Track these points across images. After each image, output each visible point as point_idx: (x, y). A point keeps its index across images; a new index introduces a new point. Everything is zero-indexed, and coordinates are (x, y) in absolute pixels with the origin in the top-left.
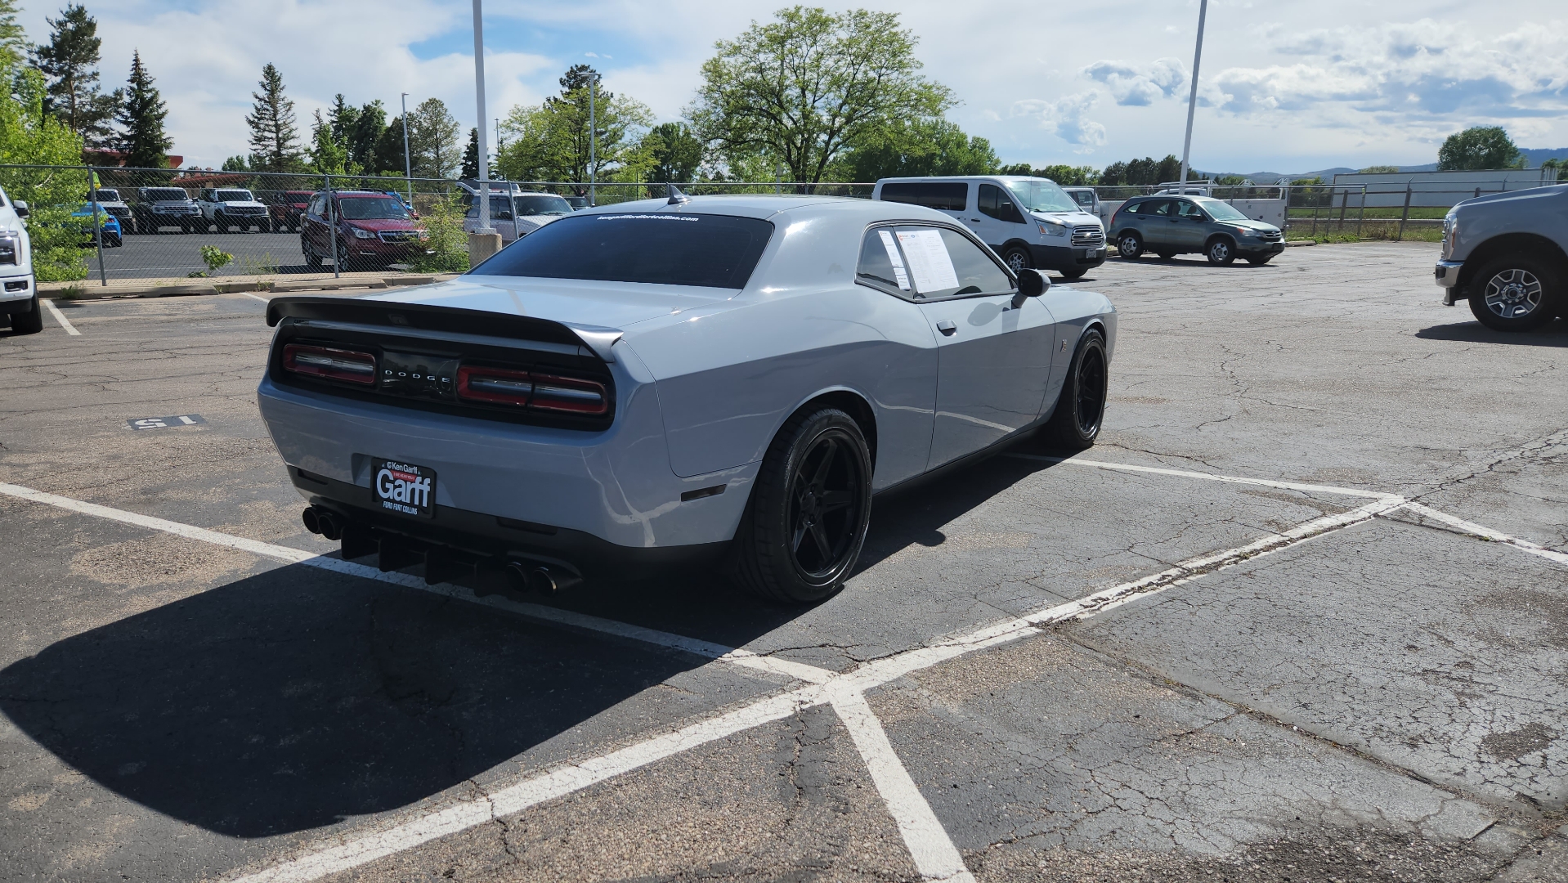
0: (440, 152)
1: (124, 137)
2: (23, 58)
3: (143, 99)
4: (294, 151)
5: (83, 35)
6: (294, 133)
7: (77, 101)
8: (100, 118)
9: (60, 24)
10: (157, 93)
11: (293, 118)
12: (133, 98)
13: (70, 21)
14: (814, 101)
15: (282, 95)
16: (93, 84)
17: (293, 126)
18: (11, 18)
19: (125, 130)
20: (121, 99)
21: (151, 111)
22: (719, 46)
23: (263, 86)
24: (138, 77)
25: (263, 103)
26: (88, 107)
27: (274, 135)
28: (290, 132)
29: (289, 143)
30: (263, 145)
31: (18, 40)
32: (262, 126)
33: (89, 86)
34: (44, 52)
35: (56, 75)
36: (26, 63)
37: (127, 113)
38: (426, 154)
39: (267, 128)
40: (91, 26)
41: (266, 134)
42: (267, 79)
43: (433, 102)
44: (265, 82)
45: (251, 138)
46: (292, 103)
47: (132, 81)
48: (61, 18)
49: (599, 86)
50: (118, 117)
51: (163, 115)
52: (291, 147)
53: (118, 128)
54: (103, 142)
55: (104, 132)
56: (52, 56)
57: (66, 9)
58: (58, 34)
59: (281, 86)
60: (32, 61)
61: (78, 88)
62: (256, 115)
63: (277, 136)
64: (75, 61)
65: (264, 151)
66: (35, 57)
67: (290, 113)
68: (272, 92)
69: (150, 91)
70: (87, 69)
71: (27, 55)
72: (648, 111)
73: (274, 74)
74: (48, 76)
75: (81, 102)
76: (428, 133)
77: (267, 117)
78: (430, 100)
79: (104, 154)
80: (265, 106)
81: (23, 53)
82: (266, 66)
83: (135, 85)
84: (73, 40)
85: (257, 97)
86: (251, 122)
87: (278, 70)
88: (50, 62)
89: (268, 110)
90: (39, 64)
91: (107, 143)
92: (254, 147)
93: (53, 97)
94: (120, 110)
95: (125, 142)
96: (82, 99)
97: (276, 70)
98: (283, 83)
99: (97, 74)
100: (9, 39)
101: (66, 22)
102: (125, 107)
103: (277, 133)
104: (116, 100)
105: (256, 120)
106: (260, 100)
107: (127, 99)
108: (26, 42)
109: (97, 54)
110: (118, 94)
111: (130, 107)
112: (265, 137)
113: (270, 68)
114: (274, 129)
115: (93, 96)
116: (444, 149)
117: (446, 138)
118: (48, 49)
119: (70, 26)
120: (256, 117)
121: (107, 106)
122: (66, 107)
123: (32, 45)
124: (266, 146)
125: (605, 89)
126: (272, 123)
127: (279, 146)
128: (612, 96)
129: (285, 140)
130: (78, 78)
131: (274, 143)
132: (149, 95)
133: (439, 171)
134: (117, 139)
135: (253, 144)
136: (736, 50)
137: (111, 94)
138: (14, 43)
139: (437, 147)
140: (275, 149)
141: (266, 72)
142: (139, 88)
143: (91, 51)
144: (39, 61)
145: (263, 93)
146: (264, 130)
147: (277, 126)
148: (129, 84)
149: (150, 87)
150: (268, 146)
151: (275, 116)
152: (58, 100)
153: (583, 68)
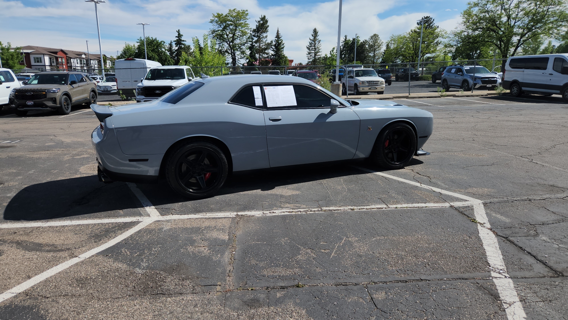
0: (375, 53)
1: (272, 55)
2: (249, 33)
3: (278, 43)
4: (319, 56)
5: (265, 24)
6: (320, 50)
7: (261, 45)
8: (266, 50)
9: (259, 22)
10: (282, 41)
11: (320, 45)
12: (276, 43)
13: (261, 21)
14: (515, 23)
15: (318, 38)
16: (266, 39)
17: (320, 48)
18: (246, 21)
19: (273, 53)
20: (272, 43)
21: (280, 47)
22: (469, 4)
23: (313, 36)
24: (278, 36)
25: (312, 41)
26: (264, 47)
27: (314, 52)
28: (319, 50)
29: (318, 54)
30: (310, 55)
31: (248, 28)
32: (311, 49)
33: (264, 40)
34: (254, 31)
35: (256, 37)
36: (249, 34)
37: (273, 47)
38: (370, 54)
39: (312, 49)
40: (267, 21)
41: (312, 51)
42: (314, 33)
43: (375, 35)
44: (313, 34)
45: (307, 53)
46: (320, 40)
47: (276, 37)
48: (259, 20)
49: (433, 24)
50: (272, 49)
51: (283, 48)
52: (319, 55)
53: (271, 52)
54: (267, 57)
55: (267, 54)
56: (256, 32)
57: (261, 17)
58: (258, 25)
59: (318, 35)
60: (251, 34)
61: (262, 41)
62: (309, 45)
63: (315, 52)
64: (262, 33)
65: (311, 57)
66: (251, 32)
67: (319, 44)
68: (315, 37)
69: (281, 40)
70: (265, 35)
71: (250, 32)
72: (446, 32)
73: (316, 31)
74: (254, 38)
75: (262, 45)
76: (371, 46)
77: (312, 46)
78: (374, 35)
79: (267, 60)
80: (312, 42)
81: (249, 31)
82: (314, 29)
83: (277, 39)
84: (261, 26)
85: (310, 39)
86: (307, 48)
87: (318, 30)
88: (255, 34)
89: (313, 43)
90: (252, 34)
91: (268, 57)
92: (308, 56)
93: (255, 44)
94: (272, 47)
95: (272, 57)
96: (263, 44)
97: (317, 30)
98: (318, 34)
99: (267, 36)
100: (245, 28)
101: (260, 21)
102: (274, 46)
103: (315, 51)
104: (271, 44)
105: (309, 47)
106: (311, 40)
107: (274, 43)
108: (250, 28)
109: (268, 30)
110: (272, 42)
111: (275, 46)
112: (311, 52)
113: (315, 29)
114: (314, 49)
115: (265, 43)
116: (377, 52)
117: (378, 48)
118: (255, 30)
119: (261, 22)
120: (309, 46)
121: (269, 45)
122: (258, 47)
123: (251, 29)
124: (311, 56)
125: (435, 25)
126: (314, 48)
127: (315, 55)
128: (438, 27)
129: (317, 53)
130: (262, 38)
131: (314, 54)
132: (280, 42)
133: (374, 60)
134: (270, 56)
135: (307, 55)
136: (476, 5)
137: (270, 42)
138: (247, 29)
139: (374, 51)
140: (314, 56)
141: (314, 31)
142: (278, 40)
143: (266, 29)
144: (252, 33)
145: (312, 38)
146: (311, 50)
147: (315, 48)
148: (275, 38)
149: (281, 39)
150: (312, 55)
151: (315, 45)
152: (256, 45)
153: (427, 17)
